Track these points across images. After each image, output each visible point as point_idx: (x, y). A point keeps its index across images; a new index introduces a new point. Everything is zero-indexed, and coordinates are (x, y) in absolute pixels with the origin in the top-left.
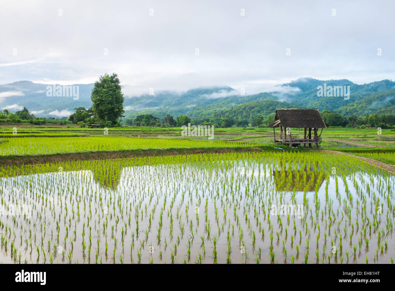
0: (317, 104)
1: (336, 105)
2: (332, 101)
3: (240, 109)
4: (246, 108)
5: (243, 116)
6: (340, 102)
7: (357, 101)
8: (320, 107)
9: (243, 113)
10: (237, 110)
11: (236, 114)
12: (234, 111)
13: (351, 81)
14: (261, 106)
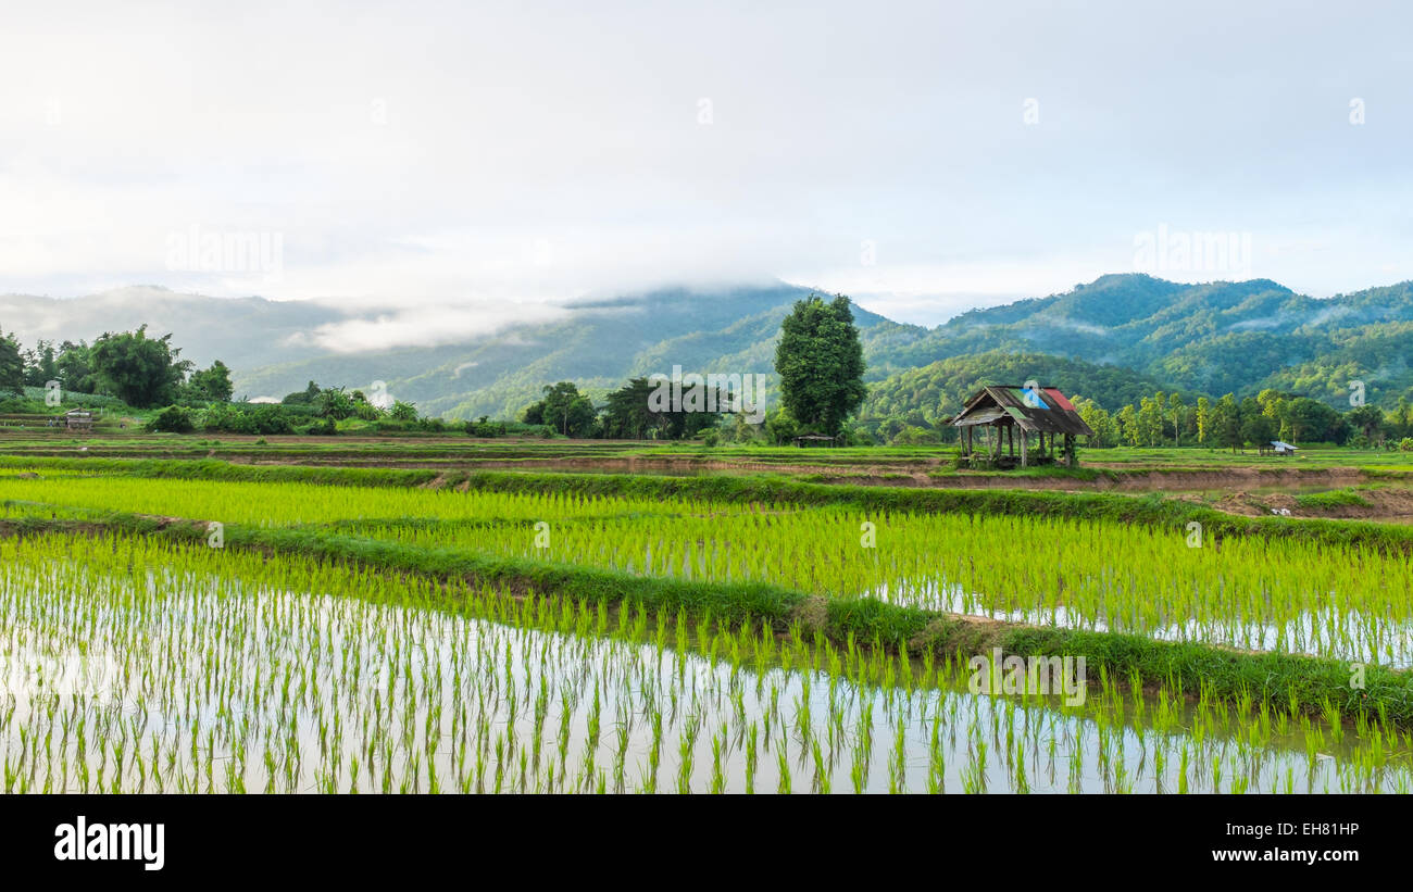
0: (1179, 368)
1: (1248, 371)
2: (1232, 355)
3: (925, 385)
4: (946, 380)
5: (941, 407)
6: (1260, 361)
7: (1323, 355)
8: (1192, 377)
9: (938, 396)
10: (918, 388)
11: (912, 400)
12: (906, 392)
13: (1283, 285)
14: (999, 373)
